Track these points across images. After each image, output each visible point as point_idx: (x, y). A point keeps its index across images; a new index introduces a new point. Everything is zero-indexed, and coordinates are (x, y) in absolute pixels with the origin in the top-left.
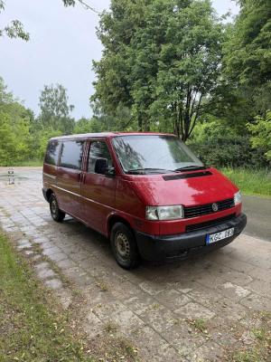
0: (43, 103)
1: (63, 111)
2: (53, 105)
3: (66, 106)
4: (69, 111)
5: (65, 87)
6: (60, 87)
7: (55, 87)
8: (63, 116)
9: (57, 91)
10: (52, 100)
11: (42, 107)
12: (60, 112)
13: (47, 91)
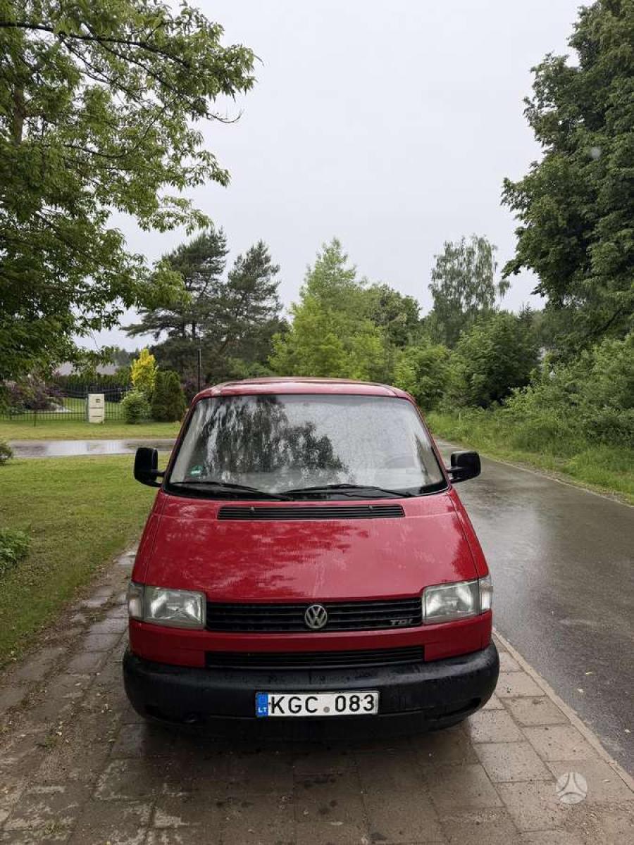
0: (440, 282)
1: (481, 297)
2: (461, 284)
3: (489, 286)
4: (497, 297)
5: (491, 241)
6: (481, 243)
7: (469, 243)
8: (480, 307)
9: (471, 253)
10: (459, 274)
11: (435, 293)
12: (474, 300)
13: (450, 254)
